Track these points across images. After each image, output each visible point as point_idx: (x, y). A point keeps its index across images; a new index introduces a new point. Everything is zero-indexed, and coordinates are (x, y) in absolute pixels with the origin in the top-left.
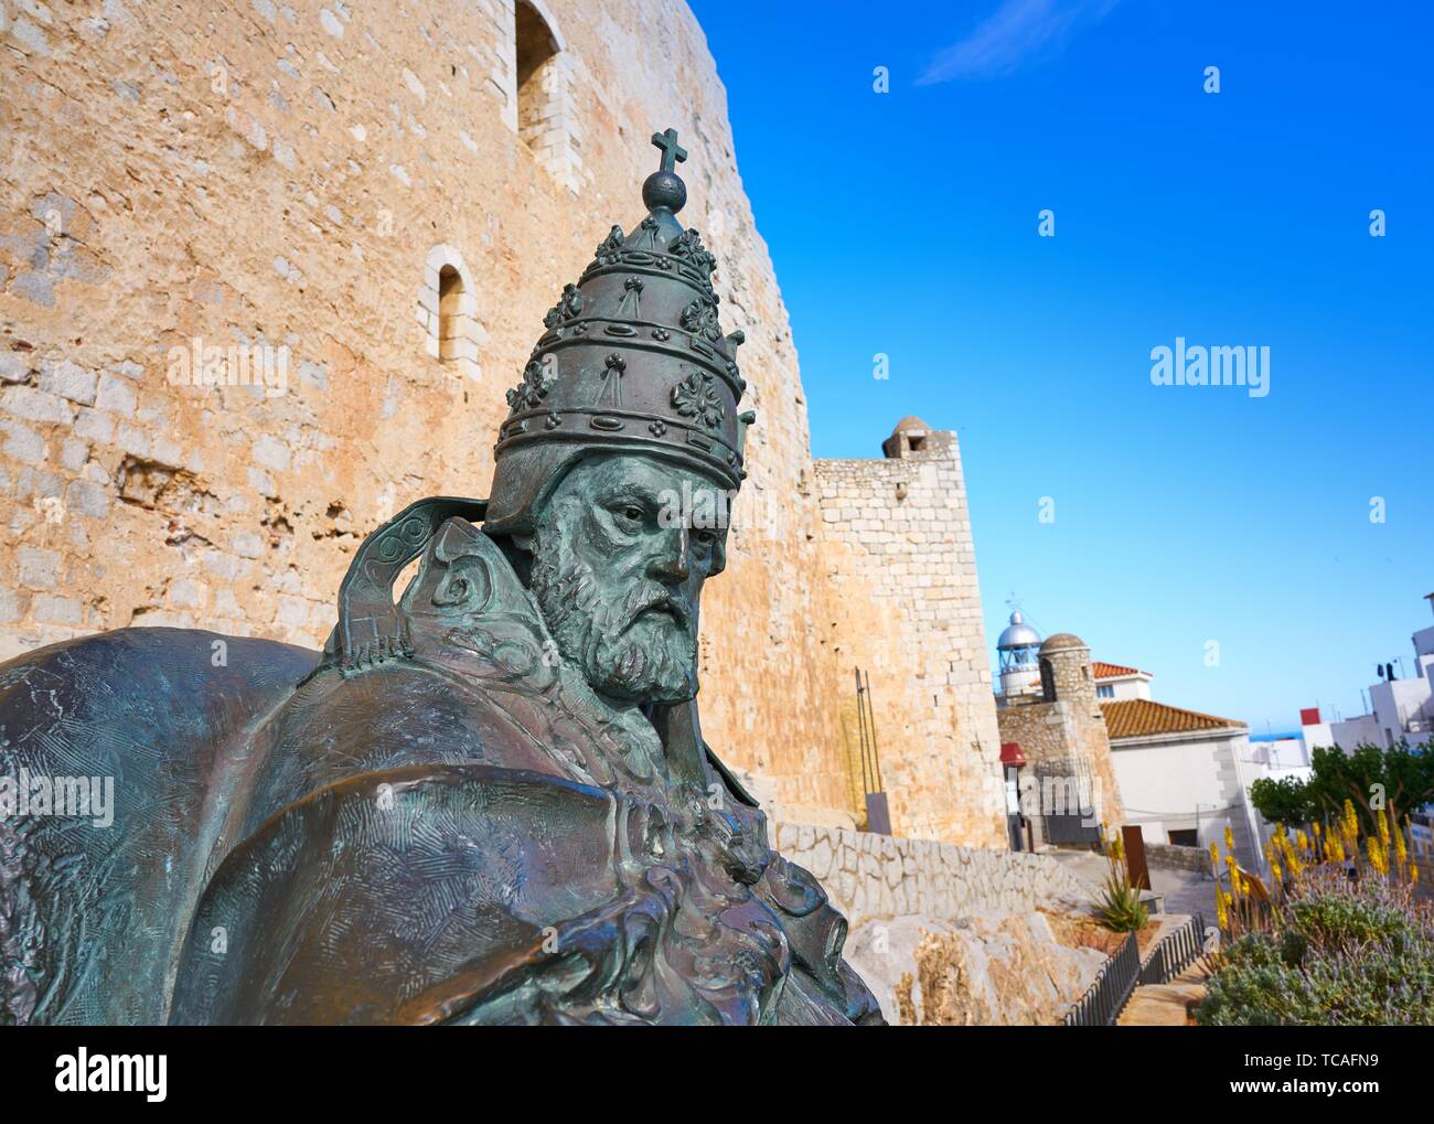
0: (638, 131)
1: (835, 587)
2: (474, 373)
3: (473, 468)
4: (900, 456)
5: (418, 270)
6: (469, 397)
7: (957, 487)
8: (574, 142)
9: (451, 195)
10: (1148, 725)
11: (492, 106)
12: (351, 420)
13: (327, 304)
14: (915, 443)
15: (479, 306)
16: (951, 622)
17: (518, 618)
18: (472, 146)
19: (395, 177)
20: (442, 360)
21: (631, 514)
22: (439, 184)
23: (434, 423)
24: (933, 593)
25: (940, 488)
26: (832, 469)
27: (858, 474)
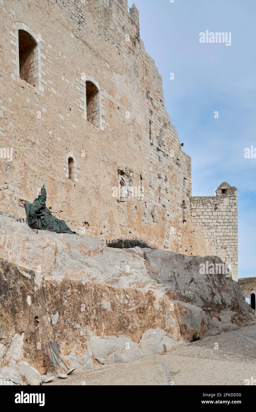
0: (124, 106)
1: (193, 236)
2: (77, 180)
3: (76, 200)
5: (63, 159)
6: (76, 185)
7: (235, 205)
8: (103, 116)
9: (70, 141)
11: (80, 115)
12: (52, 191)
13: (47, 170)
14: (223, 191)
15: (77, 165)
16: (227, 246)
18: (75, 127)
19: (58, 140)
20: (69, 178)
22: (68, 139)
23: (68, 191)
24: (223, 238)
25: (230, 205)
26: (196, 200)
27: (204, 201)
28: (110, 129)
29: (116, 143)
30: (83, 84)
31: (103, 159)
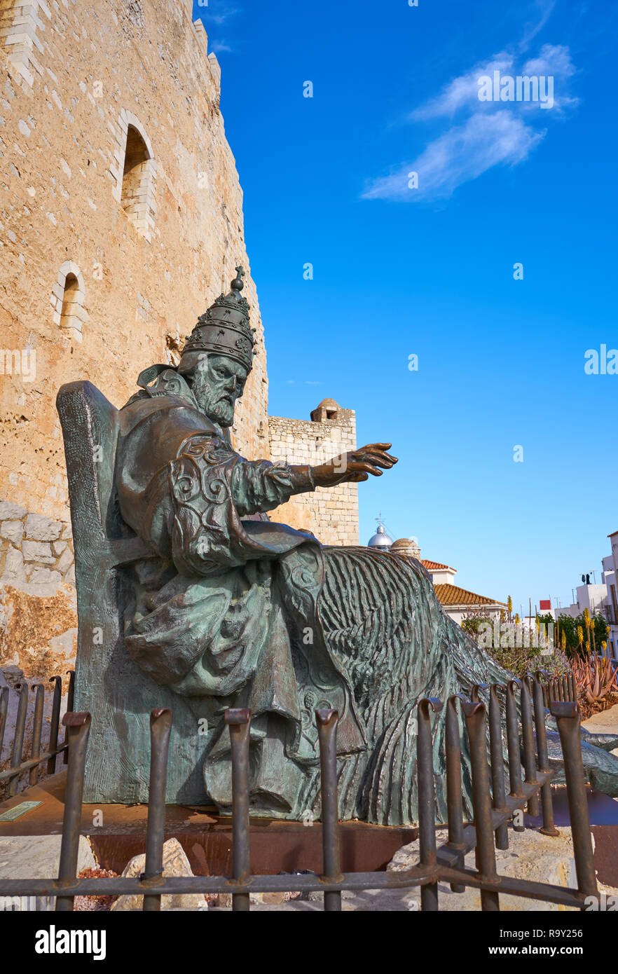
0: (189, 210)
2: (78, 337)
4: (320, 421)
5: (54, 274)
6: (74, 351)
7: (352, 443)
8: (152, 212)
9: (79, 234)
10: (450, 599)
11: (108, 186)
14: (330, 414)
15: (86, 300)
16: (340, 523)
17: (188, 396)
18: (94, 207)
19: (48, 219)
20: (60, 327)
21: (222, 372)
22: (72, 226)
23: (52, 363)
24: (331, 505)
26: (279, 424)
27: (295, 428)
28: (162, 245)
29: (169, 276)
30: (123, 128)
31: (141, 303)
